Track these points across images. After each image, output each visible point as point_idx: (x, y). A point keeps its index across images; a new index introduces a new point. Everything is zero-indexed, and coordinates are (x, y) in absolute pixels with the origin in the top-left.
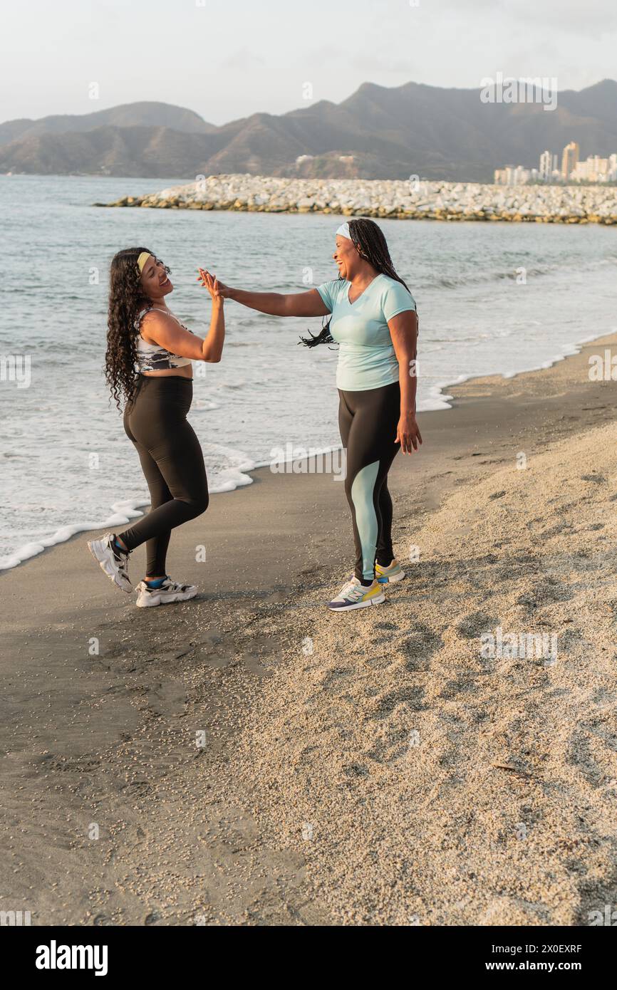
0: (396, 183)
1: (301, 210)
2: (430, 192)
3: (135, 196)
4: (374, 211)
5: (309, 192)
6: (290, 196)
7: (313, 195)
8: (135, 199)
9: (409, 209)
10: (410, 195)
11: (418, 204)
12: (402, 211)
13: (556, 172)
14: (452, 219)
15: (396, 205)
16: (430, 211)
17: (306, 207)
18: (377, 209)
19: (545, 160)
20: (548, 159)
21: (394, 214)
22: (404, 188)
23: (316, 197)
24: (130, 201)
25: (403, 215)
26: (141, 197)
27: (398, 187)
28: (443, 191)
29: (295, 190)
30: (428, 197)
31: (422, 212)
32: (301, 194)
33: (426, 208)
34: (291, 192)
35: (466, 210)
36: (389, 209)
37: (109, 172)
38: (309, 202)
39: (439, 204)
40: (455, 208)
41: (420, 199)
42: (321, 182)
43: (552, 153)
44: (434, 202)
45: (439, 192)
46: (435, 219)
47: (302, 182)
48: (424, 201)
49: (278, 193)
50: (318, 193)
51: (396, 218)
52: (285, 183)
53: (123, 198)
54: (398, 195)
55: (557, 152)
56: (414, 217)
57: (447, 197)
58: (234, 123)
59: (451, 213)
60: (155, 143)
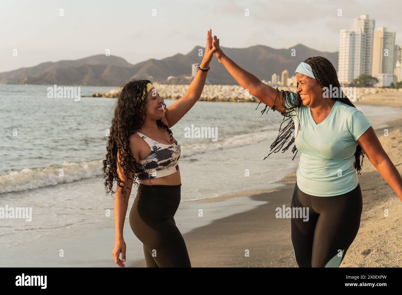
0: (215, 86)
1: (173, 98)
2: (230, 90)
3: (99, 93)
4: (205, 99)
5: (176, 90)
6: (168, 92)
7: (178, 92)
8: (99, 94)
9: (221, 97)
10: (221, 91)
11: (225, 95)
12: (218, 98)
13: (279, 83)
14: (240, 102)
15: (215, 96)
16: (230, 98)
17: (175, 97)
18: (207, 98)
19: (274, 77)
20: (276, 77)
21: (214, 100)
22: (218, 88)
23: (179, 92)
24: (97, 95)
25: (218, 100)
26: (101, 93)
27: (216, 88)
28: (235, 90)
29: (170, 90)
30: (228, 92)
31: (226, 99)
32: (173, 91)
33: (228, 97)
34: (168, 91)
35: (246, 98)
36: (212, 97)
37: (86, 84)
38: (176, 95)
39: (234, 95)
40: (241, 97)
41: (225, 93)
42: (181, 86)
43: (277, 74)
44: (231, 94)
45: (233, 90)
46: (232, 101)
47: (173, 86)
48: (227, 94)
49: (163, 91)
50: (181, 90)
51: (215, 101)
52: (166, 87)
53: (94, 94)
54: (216, 91)
55: (279, 74)
56: (223, 100)
57: (237, 92)
58: (141, 63)
59: (239, 99)
60: (106, 72)
